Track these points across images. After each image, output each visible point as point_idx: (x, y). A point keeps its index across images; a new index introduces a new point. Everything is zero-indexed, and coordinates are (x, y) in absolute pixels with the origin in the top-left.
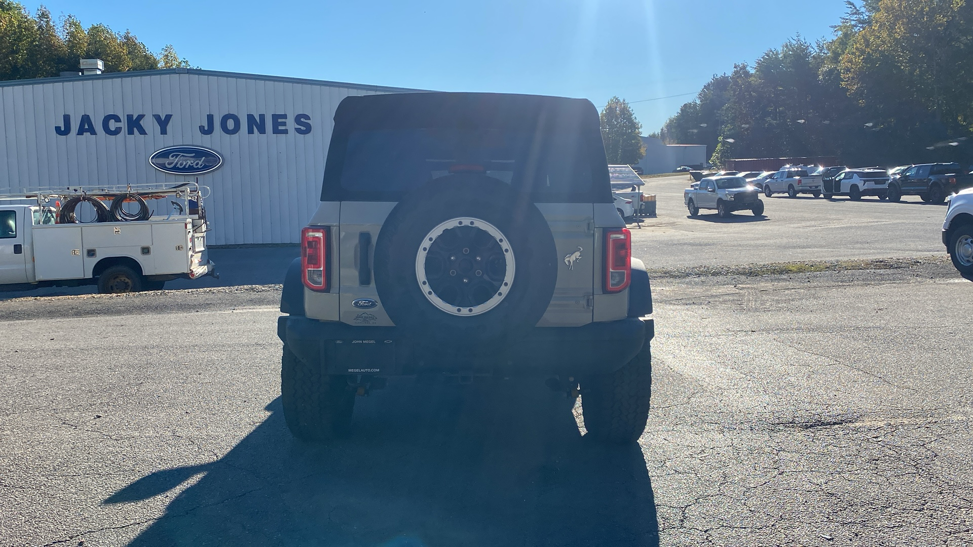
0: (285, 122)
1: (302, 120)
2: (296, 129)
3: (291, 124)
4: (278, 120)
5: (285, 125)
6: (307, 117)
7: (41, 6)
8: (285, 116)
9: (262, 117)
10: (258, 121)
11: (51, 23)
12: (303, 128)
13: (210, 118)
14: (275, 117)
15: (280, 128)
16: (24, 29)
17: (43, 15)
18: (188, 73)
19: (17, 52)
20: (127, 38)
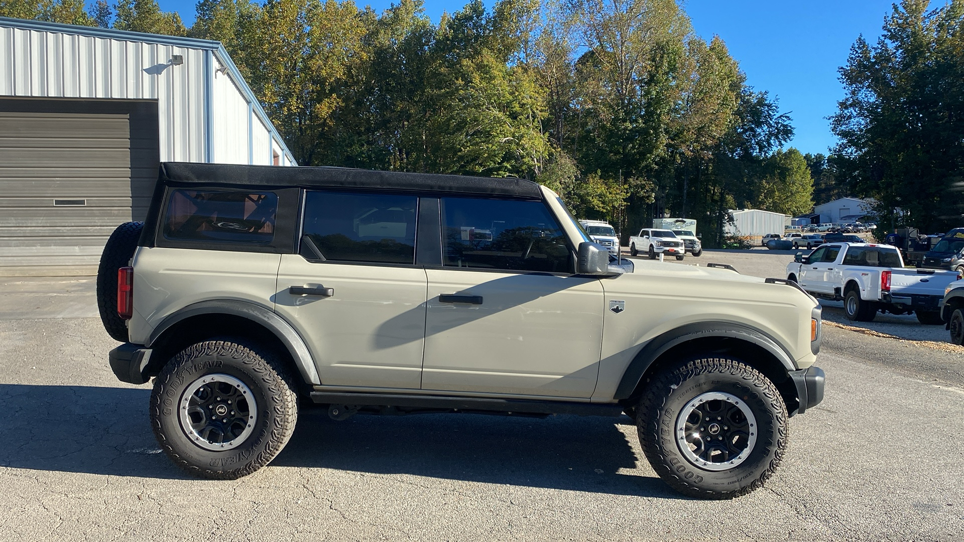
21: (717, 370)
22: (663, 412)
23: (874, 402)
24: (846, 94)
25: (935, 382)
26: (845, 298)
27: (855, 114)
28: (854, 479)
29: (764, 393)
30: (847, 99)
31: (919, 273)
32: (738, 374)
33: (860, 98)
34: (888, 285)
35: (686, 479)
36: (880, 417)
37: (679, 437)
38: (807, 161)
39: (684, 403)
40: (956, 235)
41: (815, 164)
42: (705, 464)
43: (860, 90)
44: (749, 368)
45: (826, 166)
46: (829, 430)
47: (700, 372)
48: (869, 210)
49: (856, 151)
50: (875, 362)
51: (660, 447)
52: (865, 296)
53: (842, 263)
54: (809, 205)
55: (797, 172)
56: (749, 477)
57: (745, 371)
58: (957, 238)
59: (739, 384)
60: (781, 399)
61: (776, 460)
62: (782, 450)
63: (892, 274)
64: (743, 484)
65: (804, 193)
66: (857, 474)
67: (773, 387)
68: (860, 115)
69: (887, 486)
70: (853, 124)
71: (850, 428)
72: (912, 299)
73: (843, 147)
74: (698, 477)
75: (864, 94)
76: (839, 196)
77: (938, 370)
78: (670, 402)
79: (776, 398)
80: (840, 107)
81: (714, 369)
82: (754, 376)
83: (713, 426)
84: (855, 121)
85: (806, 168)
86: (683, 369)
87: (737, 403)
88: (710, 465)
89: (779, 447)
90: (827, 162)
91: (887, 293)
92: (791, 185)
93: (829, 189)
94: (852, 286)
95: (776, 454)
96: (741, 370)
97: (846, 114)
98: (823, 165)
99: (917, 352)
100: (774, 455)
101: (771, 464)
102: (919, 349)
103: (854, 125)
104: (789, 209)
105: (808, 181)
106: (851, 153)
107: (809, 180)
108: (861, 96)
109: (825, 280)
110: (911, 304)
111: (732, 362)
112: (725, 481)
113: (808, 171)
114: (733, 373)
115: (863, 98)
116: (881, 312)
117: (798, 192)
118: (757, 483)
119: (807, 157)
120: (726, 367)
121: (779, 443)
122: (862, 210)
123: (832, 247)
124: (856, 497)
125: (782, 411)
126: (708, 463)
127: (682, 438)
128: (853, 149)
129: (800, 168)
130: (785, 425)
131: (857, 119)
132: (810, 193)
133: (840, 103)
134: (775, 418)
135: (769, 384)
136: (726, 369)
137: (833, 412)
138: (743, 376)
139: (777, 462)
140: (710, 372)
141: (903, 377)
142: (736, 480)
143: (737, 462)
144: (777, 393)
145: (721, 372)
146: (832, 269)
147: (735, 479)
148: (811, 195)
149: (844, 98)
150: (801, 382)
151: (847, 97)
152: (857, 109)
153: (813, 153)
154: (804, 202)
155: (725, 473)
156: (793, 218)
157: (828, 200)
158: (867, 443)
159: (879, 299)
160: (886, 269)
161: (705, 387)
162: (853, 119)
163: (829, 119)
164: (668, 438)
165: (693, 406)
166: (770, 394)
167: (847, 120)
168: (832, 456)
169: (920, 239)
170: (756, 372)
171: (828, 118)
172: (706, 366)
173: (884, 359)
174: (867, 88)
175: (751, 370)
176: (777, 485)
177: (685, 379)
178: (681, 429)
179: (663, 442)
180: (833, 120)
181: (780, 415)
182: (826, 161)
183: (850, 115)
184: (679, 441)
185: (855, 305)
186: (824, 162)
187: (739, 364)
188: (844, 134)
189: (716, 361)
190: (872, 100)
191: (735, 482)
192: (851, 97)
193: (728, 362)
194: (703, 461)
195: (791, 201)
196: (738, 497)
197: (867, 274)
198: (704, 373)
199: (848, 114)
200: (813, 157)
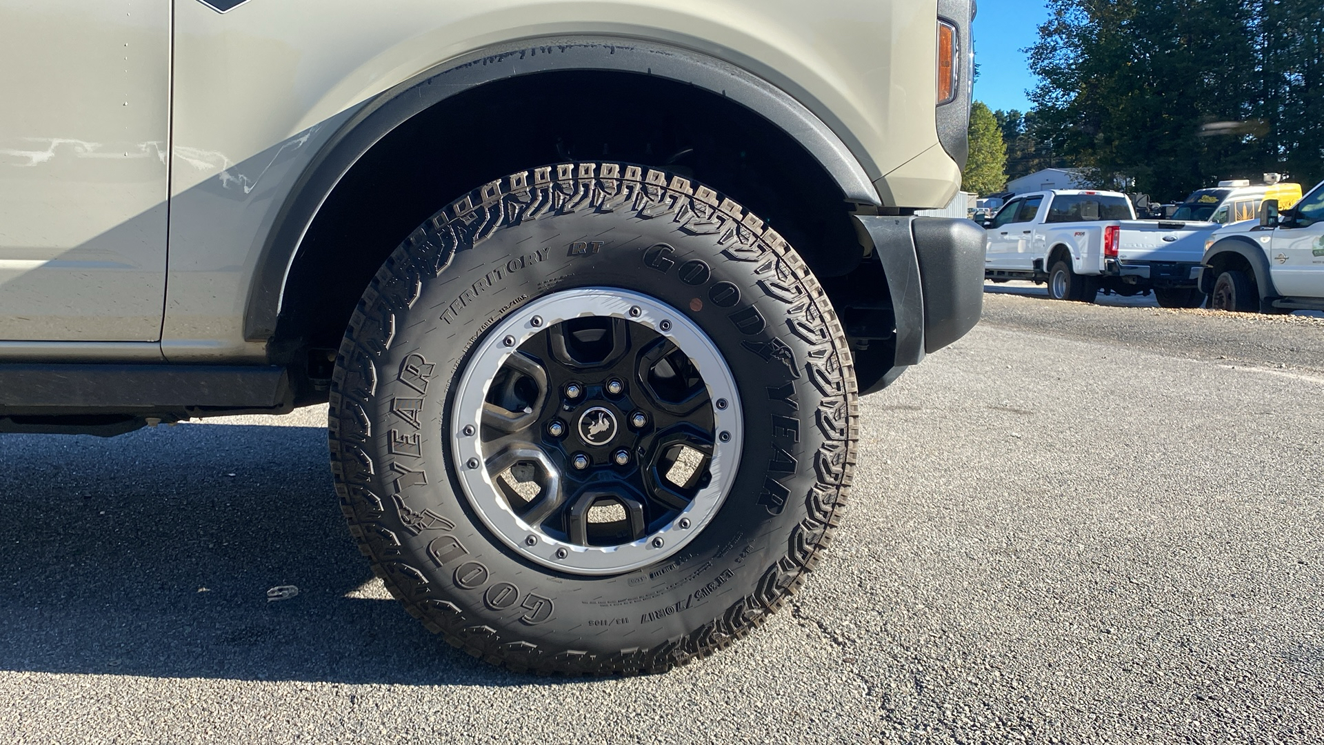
21: (587, 201)
22: (393, 371)
23: (1112, 392)
24: (1050, 15)
25: (1221, 361)
26: (1049, 274)
27: (1061, 43)
28: (1083, 571)
29: (760, 283)
30: (1050, 22)
31: (1162, 227)
32: (663, 214)
33: (1068, 21)
34: (1114, 248)
35: (487, 611)
36: (1131, 419)
37: (460, 461)
38: (998, 120)
39: (474, 333)
40: (1201, 198)
41: (1008, 124)
42: (560, 554)
43: (1068, 10)
44: (707, 195)
45: (1023, 126)
46: (1013, 447)
47: (522, 211)
48: (1080, 180)
49: (1063, 95)
50: (1105, 339)
51: (387, 501)
52: (1080, 268)
53: (1044, 221)
54: (1001, 180)
55: (983, 135)
56: (719, 591)
57: (692, 204)
58: (1202, 202)
59: (667, 252)
60: (825, 304)
61: (810, 527)
62: (832, 491)
63: (1121, 231)
64: (698, 617)
65: (993, 163)
66: (1090, 555)
67: (795, 260)
68: (1068, 45)
69: (1181, 589)
70: (1058, 57)
71: (1065, 442)
72: (1151, 269)
73: (1046, 91)
74: (534, 599)
75: (1073, 15)
76: (1040, 168)
77: (1221, 342)
78: (415, 331)
79: (806, 301)
80: (1041, 34)
81: (577, 199)
82: (723, 220)
83: (594, 417)
84: (1061, 54)
85: (997, 129)
86: (464, 207)
87: (665, 324)
88: (580, 557)
89: (821, 479)
90: (1025, 122)
91: (1113, 260)
92: (976, 153)
93: (1027, 157)
94: (1060, 254)
95: (812, 503)
96: (675, 199)
97: (1049, 43)
98: (1019, 125)
99: (1176, 320)
100: (804, 508)
101: (796, 541)
102: (1178, 317)
103: (1060, 59)
104: (973, 187)
105: (999, 148)
106: (1057, 98)
107: (1000, 146)
108: (1069, 17)
109: (1020, 250)
110: (1148, 276)
111: (644, 174)
112: (632, 612)
113: (998, 133)
114: (647, 212)
115: (1073, 21)
116: (1105, 293)
117: (986, 163)
118: (746, 611)
119: (998, 115)
120: (619, 191)
121: (820, 465)
122: (1072, 180)
123: (1029, 199)
124: (1092, 635)
125: (828, 347)
126: (573, 547)
127: (471, 464)
128: (1059, 92)
129: (988, 129)
130: (841, 399)
131: (1064, 51)
132: (1002, 163)
133: (1041, 28)
134: (804, 374)
135: (781, 251)
136: (621, 198)
137: (1025, 413)
138: (683, 221)
139: (818, 531)
140: (560, 212)
141: (1161, 357)
142: (672, 604)
143: (673, 538)
144: (812, 282)
145: (599, 210)
146: (1029, 232)
147: (668, 601)
148: (1003, 166)
149: (1046, 21)
150: (898, 244)
151: (1051, 18)
152: (1064, 36)
153: (1006, 110)
154: (994, 177)
155: (631, 582)
156: (978, 198)
157: (1026, 172)
158: (1108, 472)
159: (1101, 271)
160: (1111, 223)
161: (547, 270)
162: (1058, 52)
163: (1026, 52)
164: (416, 466)
165: (507, 342)
166: (785, 285)
167: (1050, 53)
168: (1020, 508)
169: (1151, 210)
170: (733, 209)
171: (1025, 50)
172: (545, 192)
173: (1120, 334)
174: (1077, 6)
175: (716, 203)
176: (842, 605)
177: (467, 244)
178: (467, 431)
179: (395, 482)
180: (1032, 53)
181: (820, 363)
182: (1023, 120)
183: (1055, 45)
184: (463, 475)
185: (1064, 284)
186: (1020, 121)
187: (669, 179)
188: (1046, 73)
189: (587, 171)
190: (1085, 22)
191: (668, 611)
192: (1057, 19)
193: (628, 175)
194: (550, 541)
195: (976, 175)
196: (686, 662)
197: (1083, 234)
198: (538, 216)
199: (1052, 44)
200: (1006, 115)
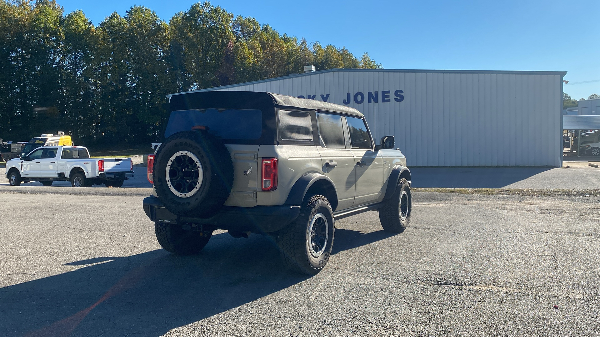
0: (389, 95)
1: (399, 93)
2: (395, 99)
3: (392, 96)
4: (385, 94)
5: (389, 97)
6: (402, 92)
7: (303, 38)
8: (389, 92)
9: (376, 93)
10: (374, 95)
11: (307, 47)
12: (399, 98)
13: (349, 95)
14: (383, 93)
15: (386, 99)
16: (294, 51)
17: (304, 43)
18: (338, 71)
19: (289, 63)
20: (343, 51)
